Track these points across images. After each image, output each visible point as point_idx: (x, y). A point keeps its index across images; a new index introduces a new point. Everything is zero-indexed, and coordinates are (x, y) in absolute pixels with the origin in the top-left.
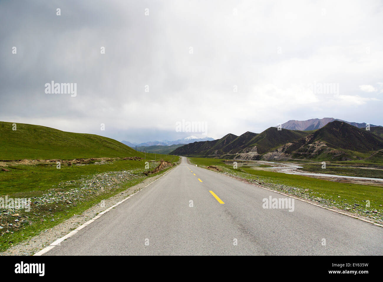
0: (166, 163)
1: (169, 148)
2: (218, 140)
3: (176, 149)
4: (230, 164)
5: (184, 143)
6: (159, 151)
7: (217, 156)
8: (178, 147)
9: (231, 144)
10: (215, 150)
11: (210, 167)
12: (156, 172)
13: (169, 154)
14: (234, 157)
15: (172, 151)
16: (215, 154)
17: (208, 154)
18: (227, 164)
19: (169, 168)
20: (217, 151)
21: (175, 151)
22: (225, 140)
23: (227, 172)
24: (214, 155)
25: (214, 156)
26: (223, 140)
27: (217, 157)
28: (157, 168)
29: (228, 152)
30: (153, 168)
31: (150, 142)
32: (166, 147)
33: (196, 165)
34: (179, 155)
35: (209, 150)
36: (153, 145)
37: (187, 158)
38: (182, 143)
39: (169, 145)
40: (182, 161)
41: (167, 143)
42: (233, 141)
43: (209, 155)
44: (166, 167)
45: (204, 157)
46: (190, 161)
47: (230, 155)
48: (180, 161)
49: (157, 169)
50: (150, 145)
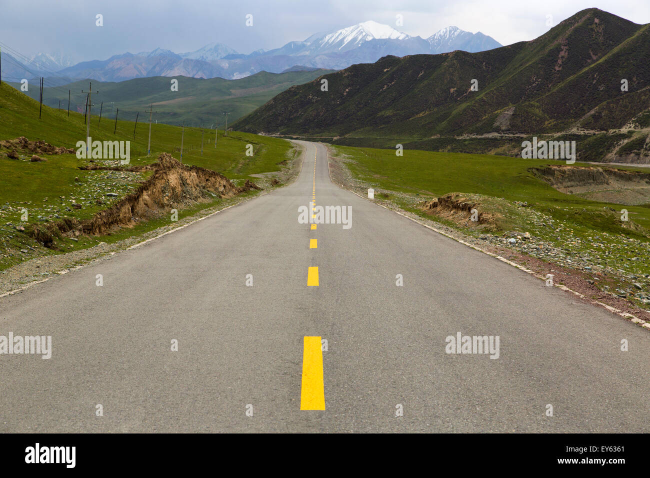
0: (192, 177)
1: (233, 91)
2: (520, 47)
3: (275, 99)
4: (579, 191)
5: (319, 66)
6: (179, 111)
7: (511, 140)
8: (287, 86)
9: (594, 70)
10: (501, 104)
11: (440, 200)
12: (115, 228)
13: (236, 128)
14: (609, 149)
15: (250, 108)
16: (498, 130)
17: (457, 127)
18: (562, 190)
19: (209, 205)
20: (509, 111)
21: (268, 108)
22: (558, 50)
23: (527, 235)
24: (490, 136)
25: (494, 143)
26: (552, 46)
27: (506, 147)
28: (122, 203)
29: (577, 116)
30: (99, 203)
31: (128, 57)
32: (219, 85)
33: (371, 194)
34: (287, 134)
35: (464, 106)
36: (144, 74)
37: (334, 149)
38: (309, 66)
39: (237, 76)
40: (302, 169)
41: (225, 65)
42: (610, 54)
43: (465, 136)
44: (192, 202)
45: (435, 146)
46: (350, 166)
47: (586, 136)
48: (290, 165)
49: (127, 208)
50: (130, 73)
